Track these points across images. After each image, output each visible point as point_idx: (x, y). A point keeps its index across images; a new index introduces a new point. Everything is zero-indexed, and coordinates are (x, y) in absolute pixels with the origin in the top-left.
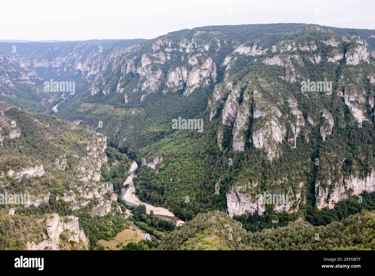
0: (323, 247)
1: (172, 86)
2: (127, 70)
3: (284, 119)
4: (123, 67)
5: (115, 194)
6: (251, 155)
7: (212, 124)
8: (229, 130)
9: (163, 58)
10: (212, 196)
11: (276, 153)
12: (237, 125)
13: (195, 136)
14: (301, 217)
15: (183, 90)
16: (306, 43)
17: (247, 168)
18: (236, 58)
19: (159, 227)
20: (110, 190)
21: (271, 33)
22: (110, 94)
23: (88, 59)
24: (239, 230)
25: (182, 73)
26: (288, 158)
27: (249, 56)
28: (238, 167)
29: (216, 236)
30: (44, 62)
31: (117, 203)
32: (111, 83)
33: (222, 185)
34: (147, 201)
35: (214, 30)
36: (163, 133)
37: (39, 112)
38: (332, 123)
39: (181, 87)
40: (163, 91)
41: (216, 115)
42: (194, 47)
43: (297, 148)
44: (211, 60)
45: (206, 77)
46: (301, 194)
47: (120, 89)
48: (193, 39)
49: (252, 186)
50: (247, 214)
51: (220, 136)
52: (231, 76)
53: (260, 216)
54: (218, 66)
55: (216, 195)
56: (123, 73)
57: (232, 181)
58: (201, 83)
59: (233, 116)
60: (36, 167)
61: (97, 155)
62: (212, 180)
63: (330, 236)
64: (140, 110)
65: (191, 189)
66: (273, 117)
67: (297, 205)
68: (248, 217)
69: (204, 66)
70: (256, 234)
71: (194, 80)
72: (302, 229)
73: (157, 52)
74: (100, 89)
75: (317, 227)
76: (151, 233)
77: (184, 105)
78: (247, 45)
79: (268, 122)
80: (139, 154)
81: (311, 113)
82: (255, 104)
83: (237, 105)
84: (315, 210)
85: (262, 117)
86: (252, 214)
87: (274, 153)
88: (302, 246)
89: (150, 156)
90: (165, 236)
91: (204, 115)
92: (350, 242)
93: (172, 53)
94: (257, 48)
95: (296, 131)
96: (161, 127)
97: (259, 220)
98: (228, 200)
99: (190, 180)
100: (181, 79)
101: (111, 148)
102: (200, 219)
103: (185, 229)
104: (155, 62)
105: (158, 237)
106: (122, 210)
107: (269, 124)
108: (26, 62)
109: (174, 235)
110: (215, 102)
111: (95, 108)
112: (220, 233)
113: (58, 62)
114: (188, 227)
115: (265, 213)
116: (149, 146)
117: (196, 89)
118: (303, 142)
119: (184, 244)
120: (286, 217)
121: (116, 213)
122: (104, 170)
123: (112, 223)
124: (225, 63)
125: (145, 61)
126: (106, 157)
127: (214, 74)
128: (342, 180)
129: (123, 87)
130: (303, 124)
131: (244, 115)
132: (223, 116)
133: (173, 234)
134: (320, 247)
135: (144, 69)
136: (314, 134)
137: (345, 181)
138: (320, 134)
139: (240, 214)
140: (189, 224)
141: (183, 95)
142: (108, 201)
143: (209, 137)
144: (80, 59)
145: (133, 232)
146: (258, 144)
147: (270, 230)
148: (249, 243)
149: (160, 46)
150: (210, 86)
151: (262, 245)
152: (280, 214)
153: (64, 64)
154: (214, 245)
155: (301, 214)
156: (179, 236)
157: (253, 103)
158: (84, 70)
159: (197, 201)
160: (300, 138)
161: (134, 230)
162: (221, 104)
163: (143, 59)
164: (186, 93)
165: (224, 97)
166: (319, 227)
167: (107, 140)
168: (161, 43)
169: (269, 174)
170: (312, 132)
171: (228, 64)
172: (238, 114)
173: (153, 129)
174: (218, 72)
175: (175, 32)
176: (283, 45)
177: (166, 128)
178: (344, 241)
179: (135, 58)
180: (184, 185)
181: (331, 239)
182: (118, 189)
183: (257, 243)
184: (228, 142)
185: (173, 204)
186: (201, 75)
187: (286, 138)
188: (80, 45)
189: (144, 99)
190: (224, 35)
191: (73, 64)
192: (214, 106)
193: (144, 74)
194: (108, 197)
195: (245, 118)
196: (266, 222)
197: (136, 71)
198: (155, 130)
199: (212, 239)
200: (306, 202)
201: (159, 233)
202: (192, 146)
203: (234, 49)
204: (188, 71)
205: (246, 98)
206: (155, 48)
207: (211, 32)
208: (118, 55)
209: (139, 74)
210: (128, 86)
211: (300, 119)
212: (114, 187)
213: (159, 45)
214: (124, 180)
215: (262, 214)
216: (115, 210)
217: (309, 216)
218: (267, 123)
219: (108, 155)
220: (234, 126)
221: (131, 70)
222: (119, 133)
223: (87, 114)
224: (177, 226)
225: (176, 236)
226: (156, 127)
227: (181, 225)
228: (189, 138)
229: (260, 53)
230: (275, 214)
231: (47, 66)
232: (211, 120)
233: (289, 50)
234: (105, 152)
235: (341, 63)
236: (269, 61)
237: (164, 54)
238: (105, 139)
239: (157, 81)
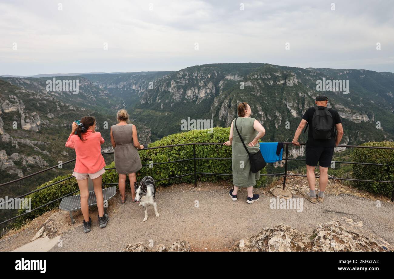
1: (189, 98)
2: (163, 89)
4: (160, 87)
8: (223, 123)
9: (184, 82)
12: (228, 121)
15: (196, 100)
18: (226, 82)
21: (246, 68)
22: (152, 103)
23: (139, 83)
25: (195, 91)
27: (233, 81)
30: (113, 85)
32: (153, 97)
35: (213, 66)
37: (109, 114)
38: (280, 118)
39: (195, 98)
40: (184, 101)
41: (216, 115)
42: (202, 75)
44: (212, 83)
45: (209, 93)
47: (158, 100)
48: (201, 71)
52: (223, 92)
54: (216, 87)
56: (160, 91)
58: (206, 96)
59: (225, 115)
60: (109, 148)
61: (145, 140)
64: (170, 113)
69: (208, 87)
71: (202, 95)
73: (180, 78)
74: (146, 100)
77: (196, 109)
78: (232, 75)
81: (270, 113)
83: (228, 109)
84: (273, 168)
93: (189, 79)
94: (238, 77)
100: (194, 94)
101: (153, 135)
104: (179, 84)
108: (103, 85)
110: (215, 107)
111: (143, 112)
113: (121, 85)
117: (203, 100)
124: (220, 85)
125: (173, 84)
127: (214, 91)
129: (160, 99)
130: (265, 119)
131: (232, 115)
132: (220, 115)
135: (172, 88)
136: (271, 125)
138: (275, 125)
141: (196, 104)
144: (134, 83)
149: (182, 75)
150: (212, 98)
153: (124, 86)
158: (137, 90)
162: (218, 108)
163: (172, 83)
164: (197, 102)
165: (220, 104)
168: (183, 74)
171: (221, 85)
172: (229, 114)
174: (216, 90)
175: (191, 67)
176: (253, 75)
179: (167, 82)
186: (206, 92)
188: (135, 75)
189: (173, 106)
190: (218, 69)
191: (130, 86)
192: (214, 110)
193: (173, 91)
197: (168, 90)
203: (225, 77)
204: (198, 89)
205: (233, 105)
206: (179, 76)
207: (211, 67)
208: (157, 80)
210: (163, 98)
211: (263, 116)
220: (226, 121)
221: (165, 89)
222: (158, 126)
223: (139, 115)
229: (239, 79)
231: (115, 87)
232: (212, 118)
233: (256, 78)
234: (150, 138)
237: (184, 80)
238: (150, 130)
239: (180, 95)
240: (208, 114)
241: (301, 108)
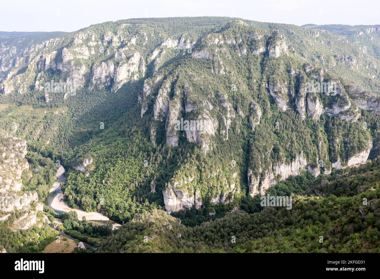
0: (260, 233)
1: (99, 82)
2: (46, 66)
3: (216, 112)
4: (40, 63)
5: (41, 203)
6: (185, 150)
7: (144, 120)
8: (162, 126)
9: (87, 53)
10: (149, 194)
11: (210, 146)
12: (170, 120)
13: (127, 134)
14: (236, 206)
15: (111, 86)
16: (232, 36)
17: (182, 163)
18: (164, 52)
19: (94, 233)
20: (35, 199)
21: (198, 26)
22: (27, 93)
24: (179, 227)
25: (108, 68)
26: (221, 150)
27: (177, 49)
28: (173, 163)
29: (156, 236)
31: (44, 213)
32: (28, 81)
33: (158, 183)
34: (78, 207)
35: (140, 23)
36: (90, 133)
38: (260, 113)
39: (108, 83)
40: (89, 88)
41: (147, 111)
42: (120, 40)
43: (229, 140)
44: (138, 54)
45: (133, 72)
46: (236, 185)
47: (39, 88)
48: (118, 32)
49: (188, 181)
50: (185, 209)
51: (153, 132)
52: (160, 70)
53: (197, 210)
54: (146, 61)
55: (152, 194)
56: (41, 69)
57: (167, 177)
58: (129, 78)
59: (164, 111)
61: (15, 162)
62: (147, 178)
63: (264, 222)
64: (64, 109)
65: (126, 189)
66: (205, 110)
67: (232, 196)
68: (185, 212)
69: (132, 60)
70: (195, 228)
71: (122, 75)
72: (239, 218)
73: (80, 46)
74: (15, 88)
75: (252, 215)
76: (84, 241)
77: (113, 101)
78: (174, 39)
79: (200, 115)
80: (65, 157)
81: (240, 105)
82: (187, 98)
83: (168, 99)
84: (248, 198)
85: (194, 110)
86: (190, 209)
87: (207, 146)
88: (240, 234)
89: (78, 158)
90: (101, 242)
91: (135, 112)
92: (282, 224)
93: (97, 47)
94: (184, 42)
95: (228, 123)
96: (89, 127)
97: (197, 214)
98: (165, 197)
99: (124, 180)
100: (107, 74)
101: (32, 153)
102: (138, 220)
103: (122, 233)
104: (77, 57)
105: (92, 244)
106: (50, 220)
107: (201, 117)
109: (112, 240)
110: (145, 97)
112: (160, 231)
114: (126, 230)
115: (202, 206)
116: (76, 147)
117: (124, 85)
118: (234, 134)
119: (123, 248)
120: (222, 208)
121: (43, 224)
122: (25, 177)
123: (39, 236)
124: (153, 58)
125: (67, 56)
126: (27, 163)
127: (144, 69)
128: (272, 167)
129: (42, 85)
130: (234, 116)
131: (176, 110)
132: (155, 111)
133: (110, 239)
134: (257, 233)
135: (65, 64)
136: (244, 125)
137: (274, 168)
138: (250, 125)
139: (178, 210)
140: (127, 226)
141: (110, 91)
142: (33, 212)
143: (141, 134)
145: (64, 242)
146: (192, 138)
147: (208, 223)
148: (190, 239)
149: (83, 40)
150: (139, 81)
151: (202, 238)
152: (216, 206)
154: (155, 245)
155: (236, 204)
156: (116, 240)
157: (184, 97)
159: (133, 202)
160: (231, 129)
161: (65, 240)
162: (152, 99)
163: (64, 54)
164: (114, 89)
165: (154, 92)
166: (254, 214)
167: (27, 144)
168: (84, 37)
169: (204, 167)
170: (242, 123)
171: (156, 58)
172: (170, 109)
173: (79, 129)
174: (146, 67)
175: (98, 24)
176: (211, 39)
177: (95, 127)
178: (277, 225)
179: (54, 52)
180: (118, 186)
181: (266, 225)
182: (43, 197)
183: (197, 237)
184: (162, 138)
185: (107, 207)
186: (129, 70)
187: (219, 130)
189: (68, 97)
190: (150, 28)
192: (145, 102)
193: (66, 70)
194: (32, 207)
195: (177, 113)
196: (203, 215)
197: (56, 68)
198: (82, 130)
199: (152, 239)
200: (240, 191)
201: (94, 240)
202: (124, 145)
203: (162, 43)
204: (115, 66)
205: (178, 92)
206: (76, 41)
207: (137, 25)
208: (33, 49)
209: (60, 70)
211: (230, 111)
212: (39, 196)
213: (81, 38)
214: (50, 187)
215: (199, 207)
216: (41, 221)
217: (244, 205)
218: (200, 117)
219: (30, 161)
220: (167, 121)
221: (50, 66)
222: (40, 136)
224: (113, 229)
225: (113, 241)
226: (83, 126)
227: (117, 228)
228: (120, 136)
229: (188, 47)
230: (212, 206)
232: (142, 116)
233: (216, 43)
234: (26, 158)
235: (264, 55)
236: (197, 54)
237: (87, 48)
238: (25, 144)
239: (81, 77)
240: (133, 110)
241: (293, 95)
